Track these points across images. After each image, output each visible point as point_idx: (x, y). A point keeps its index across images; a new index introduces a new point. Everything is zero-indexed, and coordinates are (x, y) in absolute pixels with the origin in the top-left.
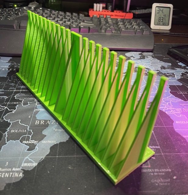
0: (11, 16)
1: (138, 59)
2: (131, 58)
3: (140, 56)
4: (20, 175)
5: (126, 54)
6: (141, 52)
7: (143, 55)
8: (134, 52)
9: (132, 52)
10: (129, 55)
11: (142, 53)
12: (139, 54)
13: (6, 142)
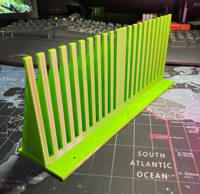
0: (47, 26)
1: (189, 74)
2: (180, 73)
3: (193, 71)
4: (22, 188)
5: (174, 69)
6: (194, 67)
7: (196, 70)
8: (185, 67)
9: (183, 67)
10: (179, 70)
11: (196, 69)
12: (192, 69)
13: (16, 153)
